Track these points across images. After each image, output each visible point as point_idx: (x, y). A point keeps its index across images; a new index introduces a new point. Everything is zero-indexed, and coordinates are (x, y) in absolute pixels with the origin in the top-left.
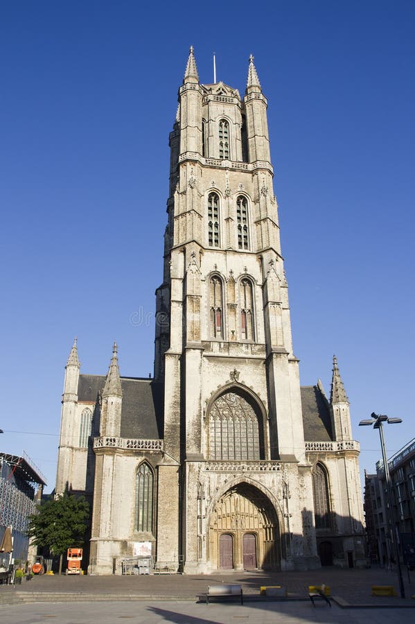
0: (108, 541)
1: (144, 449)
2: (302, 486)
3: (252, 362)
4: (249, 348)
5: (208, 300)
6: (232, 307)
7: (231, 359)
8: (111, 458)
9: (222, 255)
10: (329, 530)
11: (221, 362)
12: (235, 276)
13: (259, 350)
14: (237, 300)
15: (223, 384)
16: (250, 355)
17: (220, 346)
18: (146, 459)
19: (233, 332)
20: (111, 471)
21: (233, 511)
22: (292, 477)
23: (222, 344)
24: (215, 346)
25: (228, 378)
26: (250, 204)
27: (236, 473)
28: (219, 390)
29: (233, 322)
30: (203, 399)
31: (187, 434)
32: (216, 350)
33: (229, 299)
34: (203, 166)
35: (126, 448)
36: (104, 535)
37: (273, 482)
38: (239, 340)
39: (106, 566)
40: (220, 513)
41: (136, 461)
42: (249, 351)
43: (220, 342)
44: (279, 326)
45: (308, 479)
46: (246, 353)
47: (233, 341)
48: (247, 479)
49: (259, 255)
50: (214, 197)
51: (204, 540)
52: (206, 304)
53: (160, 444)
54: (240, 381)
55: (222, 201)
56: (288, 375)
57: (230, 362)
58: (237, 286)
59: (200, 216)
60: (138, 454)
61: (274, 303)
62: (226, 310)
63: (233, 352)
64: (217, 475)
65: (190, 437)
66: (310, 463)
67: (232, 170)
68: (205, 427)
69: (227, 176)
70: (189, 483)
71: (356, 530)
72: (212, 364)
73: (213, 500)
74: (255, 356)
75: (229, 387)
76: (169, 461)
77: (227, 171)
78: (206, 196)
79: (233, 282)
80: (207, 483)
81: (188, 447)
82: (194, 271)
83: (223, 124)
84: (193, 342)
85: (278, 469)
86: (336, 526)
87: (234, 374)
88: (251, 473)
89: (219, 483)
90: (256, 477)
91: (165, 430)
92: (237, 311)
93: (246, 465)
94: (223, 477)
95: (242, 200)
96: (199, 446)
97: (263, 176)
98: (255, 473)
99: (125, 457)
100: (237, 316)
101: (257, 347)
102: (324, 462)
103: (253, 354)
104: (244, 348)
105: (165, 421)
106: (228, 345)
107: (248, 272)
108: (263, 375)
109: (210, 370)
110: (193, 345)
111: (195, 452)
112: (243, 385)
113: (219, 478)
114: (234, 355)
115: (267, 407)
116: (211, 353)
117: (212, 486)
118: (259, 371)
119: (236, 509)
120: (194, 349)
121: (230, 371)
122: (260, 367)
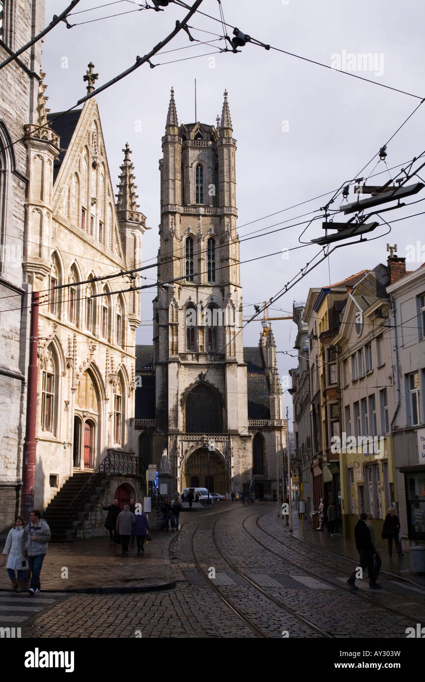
1: (143, 425)
2: (245, 449)
3: (214, 367)
4: (213, 357)
5: (185, 324)
6: (202, 328)
9: (194, 289)
10: (263, 476)
11: (193, 368)
12: (204, 304)
15: (193, 382)
16: (213, 362)
17: (192, 356)
18: (146, 431)
19: (201, 346)
21: (199, 463)
22: (235, 444)
23: (194, 355)
24: (190, 357)
25: (197, 378)
26: (218, 244)
27: (200, 441)
28: (190, 387)
29: (201, 339)
30: (180, 393)
31: (169, 416)
32: (190, 360)
34: (182, 215)
38: (205, 351)
40: (191, 465)
41: (139, 432)
42: (213, 359)
43: (192, 354)
44: (232, 342)
45: (249, 445)
46: (210, 361)
47: (201, 352)
48: (206, 444)
49: (221, 288)
50: (190, 241)
53: (153, 422)
54: (205, 380)
55: (196, 243)
56: (237, 377)
57: (199, 367)
59: (180, 258)
61: (230, 326)
62: (197, 331)
63: (201, 361)
64: (187, 443)
65: (171, 419)
66: (251, 434)
67: (204, 216)
68: (182, 411)
69: (200, 222)
70: (170, 447)
72: (187, 369)
73: (185, 458)
74: (216, 363)
75: (198, 384)
76: (159, 433)
77: (201, 217)
78: (184, 240)
80: (181, 448)
81: (169, 425)
82: (174, 305)
83: (199, 167)
85: (226, 438)
86: (267, 474)
87: (202, 376)
89: (188, 447)
91: (156, 413)
92: (205, 331)
93: (205, 436)
94: (191, 444)
95: (212, 241)
96: (177, 425)
97: (229, 220)
100: (205, 334)
101: (218, 357)
102: (262, 433)
104: (208, 357)
105: (157, 408)
106: (198, 356)
107: (214, 301)
108: (222, 375)
109: (185, 373)
110: (173, 359)
111: (174, 428)
112: (207, 382)
113: (188, 444)
114: (202, 363)
115: (223, 397)
116: (186, 362)
117: (184, 449)
118: (219, 373)
119: (201, 462)
120: (174, 362)
121: (199, 373)
122: (220, 370)
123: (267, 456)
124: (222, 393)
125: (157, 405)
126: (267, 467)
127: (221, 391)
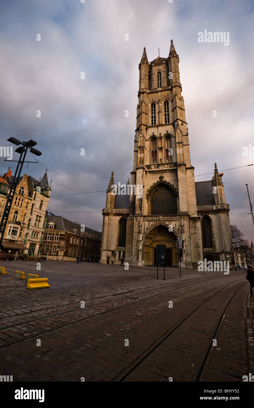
0: (105, 250)
1: (122, 213)
2: (195, 227)
3: (169, 172)
5: (150, 148)
6: (161, 149)
7: (160, 171)
8: (108, 217)
9: (156, 128)
10: (212, 249)
11: (155, 173)
12: (162, 135)
13: (173, 166)
14: (163, 145)
15: (156, 182)
16: (169, 168)
17: (155, 166)
18: (123, 217)
19: (161, 159)
20: (108, 222)
21: (160, 239)
22: (185, 223)
23: (156, 166)
24: (153, 167)
25: (158, 179)
26: (170, 103)
27: (157, 221)
28: (154, 185)
29: (161, 155)
31: (136, 205)
32: (153, 168)
33: (159, 145)
34: (148, 93)
35: (114, 212)
36: (104, 248)
37: (176, 225)
38: (164, 162)
39: (104, 261)
40: (154, 240)
41: (118, 218)
42: (169, 166)
43: (155, 165)
44: (181, 153)
45: (199, 224)
46: (167, 168)
47: (161, 163)
48: (162, 224)
49: (173, 124)
50: (153, 105)
51: (141, 251)
52: (149, 150)
53: (128, 210)
54: (164, 180)
55: (157, 106)
57: (159, 172)
58: (163, 140)
59: (147, 114)
60: (119, 215)
61: (179, 143)
62: (158, 151)
63: (161, 168)
65: (137, 206)
66: (200, 216)
67: (161, 91)
68: (147, 202)
69: (159, 95)
70: (135, 226)
71: (227, 250)
72: (151, 174)
73: (145, 233)
74: (171, 168)
75: (159, 183)
76: (131, 217)
77: (159, 92)
78: (150, 105)
79: (161, 138)
80: (143, 226)
81: (137, 210)
82: (142, 136)
83: (159, 74)
84: (140, 166)
85: (178, 219)
86: (216, 247)
87: (161, 178)
88: (164, 221)
89: (149, 226)
90: (167, 223)
92: (163, 150)
93: (161, 217)
94: (151, 223)
95: (166, 103)
96: (141, 210)
97: (176, 89)
98: (166, 221)
99: (114, 217)
100: (163, 152)
101: (172, 165)
102: (208, 215)
103: (170, 168)
104: (166, 166)
105: (130, 201)
106: (158, 166)
107: (168, 133)
108: (175, 176)
109: (150, 177)
110: (140, 167)
111: (139, 213)
112: (165, 182)
113: (149, 223)
114: (161, 169)
115: (177, 190)
116: (151, 170)
117: (146, 227)
118: (173, 175)
119: (161, 238)
120: (140, 168)
121: (159, 177)
122: (174, 173)
123: (214, 233)
124: (176, 188)
125: (130, 199)
126: (215, 241)
127: (175, 187)
